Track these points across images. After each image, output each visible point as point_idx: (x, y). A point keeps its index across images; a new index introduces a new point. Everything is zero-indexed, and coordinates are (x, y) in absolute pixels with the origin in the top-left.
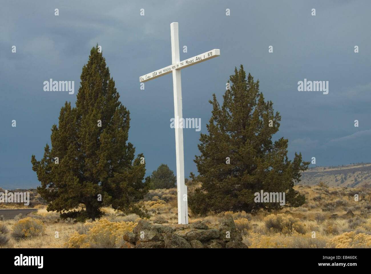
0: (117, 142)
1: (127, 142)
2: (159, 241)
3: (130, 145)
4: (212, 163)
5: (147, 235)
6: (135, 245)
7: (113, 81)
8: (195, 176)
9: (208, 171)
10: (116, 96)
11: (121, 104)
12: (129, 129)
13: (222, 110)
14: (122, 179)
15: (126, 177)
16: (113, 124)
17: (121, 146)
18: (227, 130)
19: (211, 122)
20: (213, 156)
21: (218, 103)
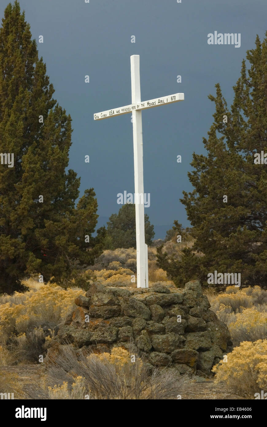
0: (50, 169)
1: (67, 170)
2: (115, 305)
3: (72, 175)
4: (212, 206)
5: (102, 298)
6: (88, 309)
7: (44, 64)
8: (182, 226)
9: (204, 218)
10: (49, 89)
11: (57, 103)
12: (70, 147)
13: (231, 112)
14: (59, 230)
15: (64, 228)
16: (43, 138)
17: (57, 176)
18: (240, 148)
19: (212, 134)
20: (214, 193)
21: (225, 101)
